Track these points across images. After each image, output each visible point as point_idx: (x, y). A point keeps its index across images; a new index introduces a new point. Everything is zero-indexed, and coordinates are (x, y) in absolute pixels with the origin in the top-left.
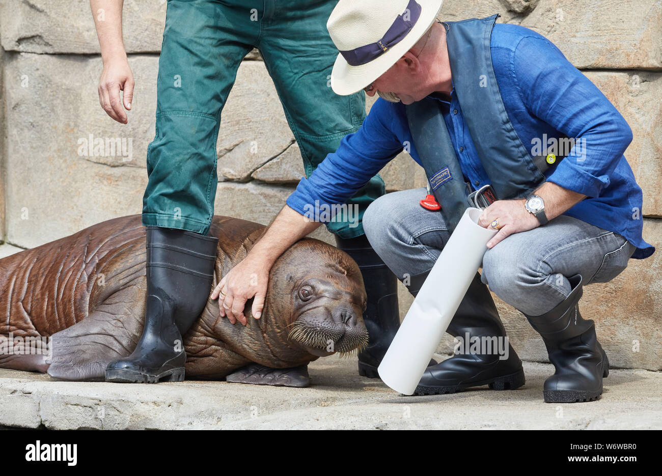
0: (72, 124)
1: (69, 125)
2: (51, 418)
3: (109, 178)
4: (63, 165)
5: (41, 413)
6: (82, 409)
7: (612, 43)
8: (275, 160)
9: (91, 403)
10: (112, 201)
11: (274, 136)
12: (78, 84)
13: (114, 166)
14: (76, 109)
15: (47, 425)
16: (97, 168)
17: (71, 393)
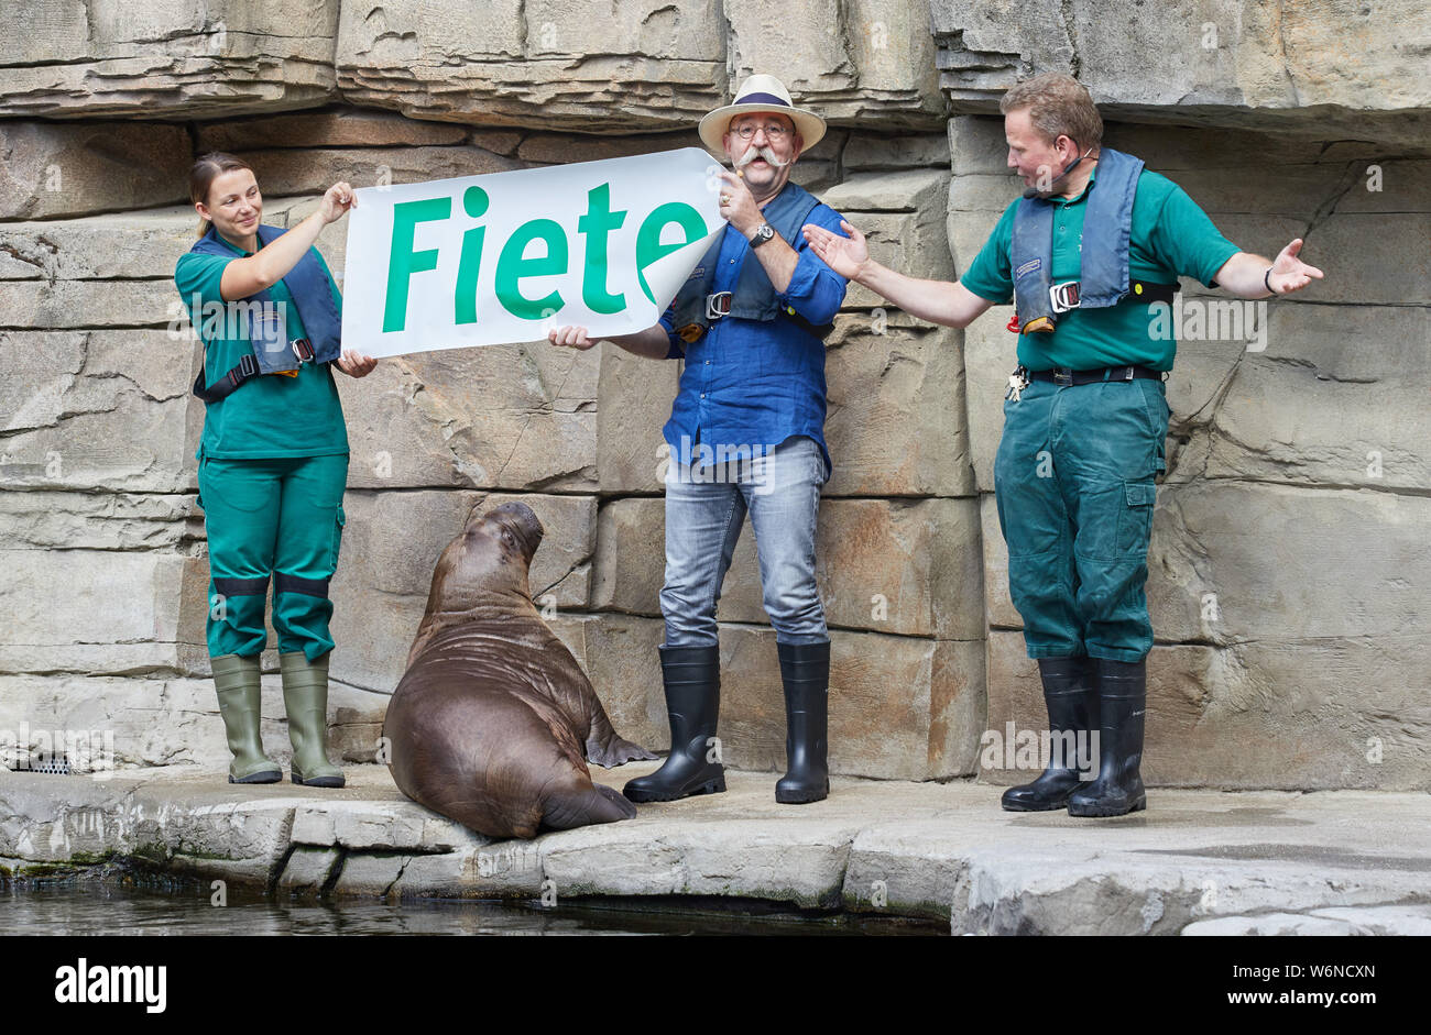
0: (362, 555)
1: (359, 556)
2: (344, 836)
3: (398, 606)
4: (355, 594)
5: (336, 831)
6: (376, 827)
7: (874, 471)
8: (556, 587)
9: (384, 821)
10: (401, 628)
11: (554, 565)
12: (367, 517)
13: (403, 595)
14: (366, 540)
15: (342, 842)
16: (386, 598)
17: (364, 812)
